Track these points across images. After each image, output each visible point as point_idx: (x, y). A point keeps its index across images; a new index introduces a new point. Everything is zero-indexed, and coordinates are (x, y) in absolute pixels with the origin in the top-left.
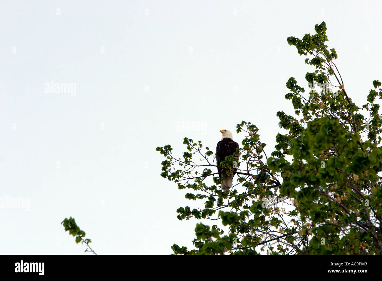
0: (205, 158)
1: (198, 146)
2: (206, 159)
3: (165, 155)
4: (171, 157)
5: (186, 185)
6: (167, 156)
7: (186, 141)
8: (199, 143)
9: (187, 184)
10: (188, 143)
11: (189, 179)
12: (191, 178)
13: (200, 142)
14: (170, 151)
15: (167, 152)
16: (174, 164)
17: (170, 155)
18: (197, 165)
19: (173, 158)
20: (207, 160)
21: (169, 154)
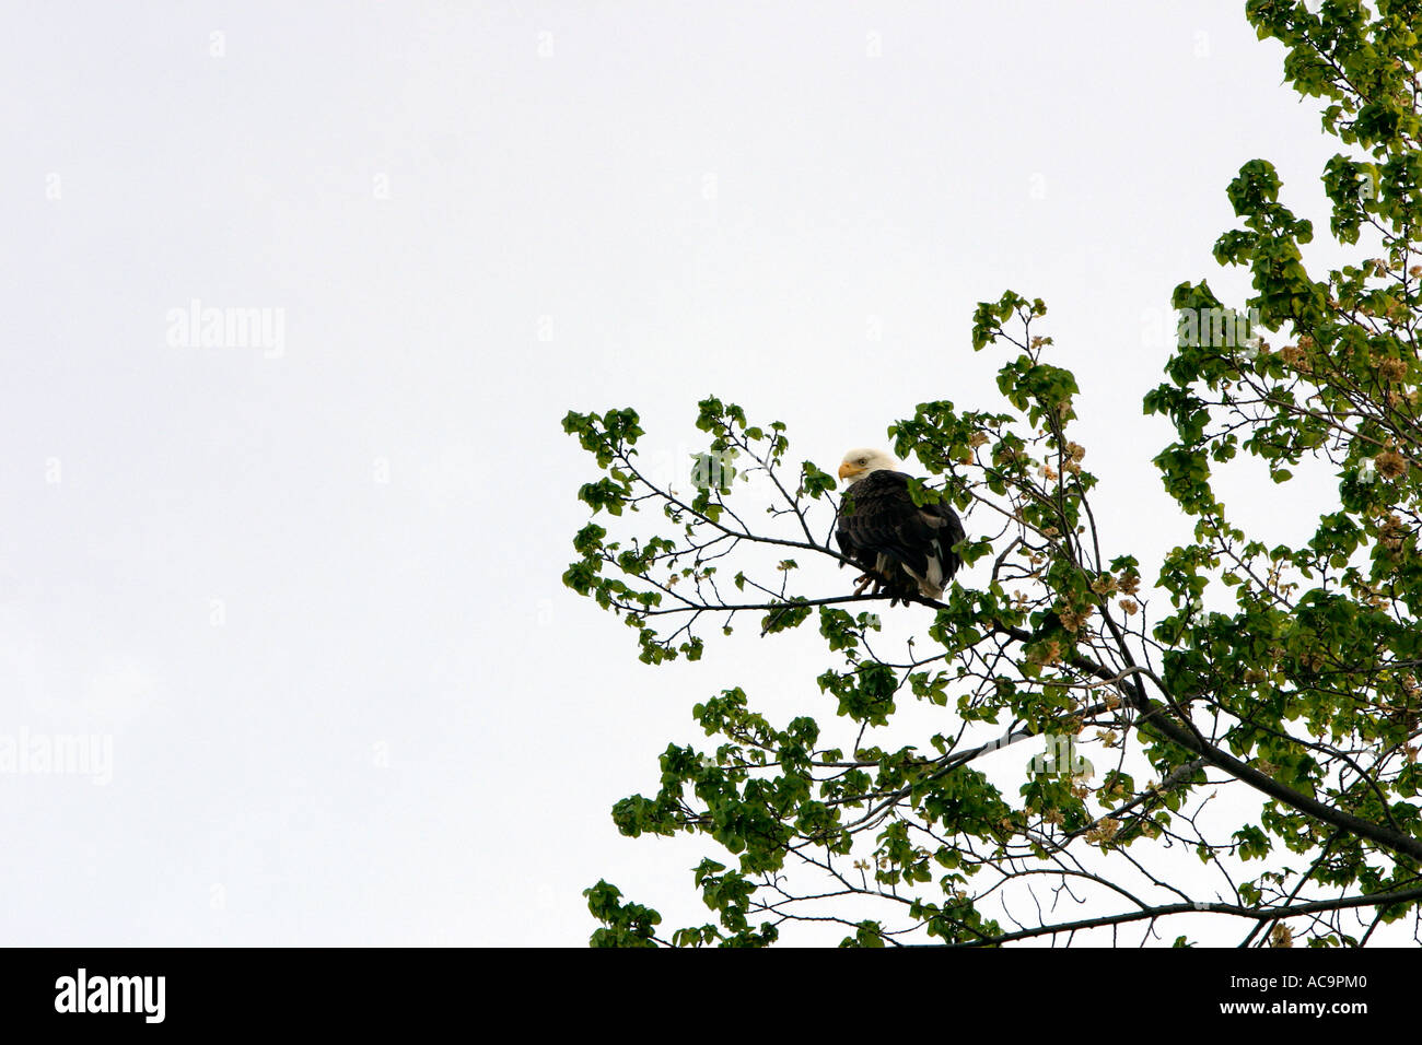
0: (795, 505)
1: (766, 442)
2: (797, 511)
3: (604, 457)
4: (628, 473)
5: (676, 644)
6: (610, 466)
7: (710, 413)
8: (772, 432)
9: (684, 638)
10: (718, 428)
11: (701, 609)
12: (708, 608)
13: (778, 426)
14: (632, 442)
15: (613, 445)
16: (638, 505)
17: (626, 460)
18: (753, 534)
19: (640, 478)
20: (801, 517)
21: (621, 456)
